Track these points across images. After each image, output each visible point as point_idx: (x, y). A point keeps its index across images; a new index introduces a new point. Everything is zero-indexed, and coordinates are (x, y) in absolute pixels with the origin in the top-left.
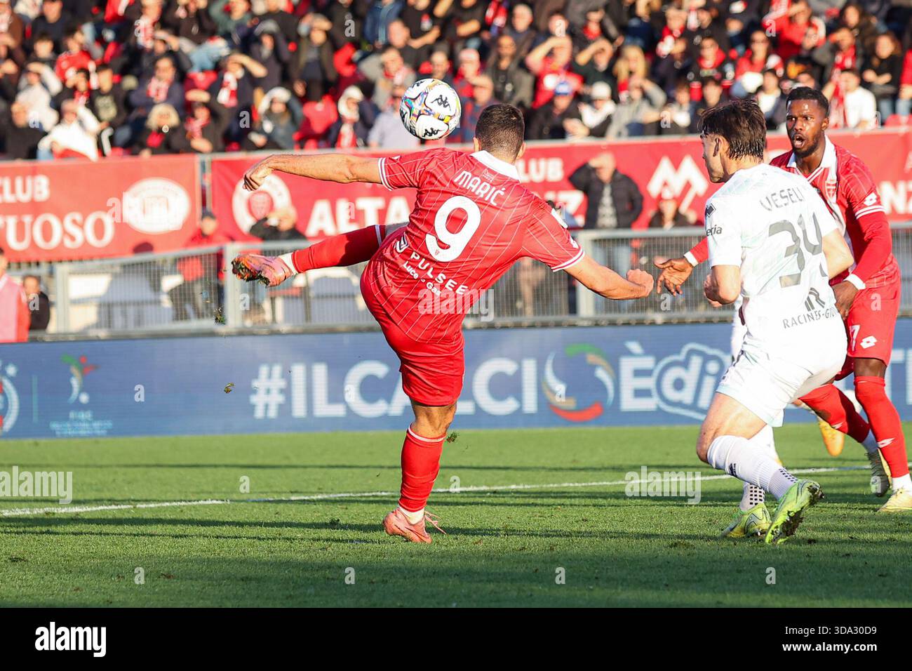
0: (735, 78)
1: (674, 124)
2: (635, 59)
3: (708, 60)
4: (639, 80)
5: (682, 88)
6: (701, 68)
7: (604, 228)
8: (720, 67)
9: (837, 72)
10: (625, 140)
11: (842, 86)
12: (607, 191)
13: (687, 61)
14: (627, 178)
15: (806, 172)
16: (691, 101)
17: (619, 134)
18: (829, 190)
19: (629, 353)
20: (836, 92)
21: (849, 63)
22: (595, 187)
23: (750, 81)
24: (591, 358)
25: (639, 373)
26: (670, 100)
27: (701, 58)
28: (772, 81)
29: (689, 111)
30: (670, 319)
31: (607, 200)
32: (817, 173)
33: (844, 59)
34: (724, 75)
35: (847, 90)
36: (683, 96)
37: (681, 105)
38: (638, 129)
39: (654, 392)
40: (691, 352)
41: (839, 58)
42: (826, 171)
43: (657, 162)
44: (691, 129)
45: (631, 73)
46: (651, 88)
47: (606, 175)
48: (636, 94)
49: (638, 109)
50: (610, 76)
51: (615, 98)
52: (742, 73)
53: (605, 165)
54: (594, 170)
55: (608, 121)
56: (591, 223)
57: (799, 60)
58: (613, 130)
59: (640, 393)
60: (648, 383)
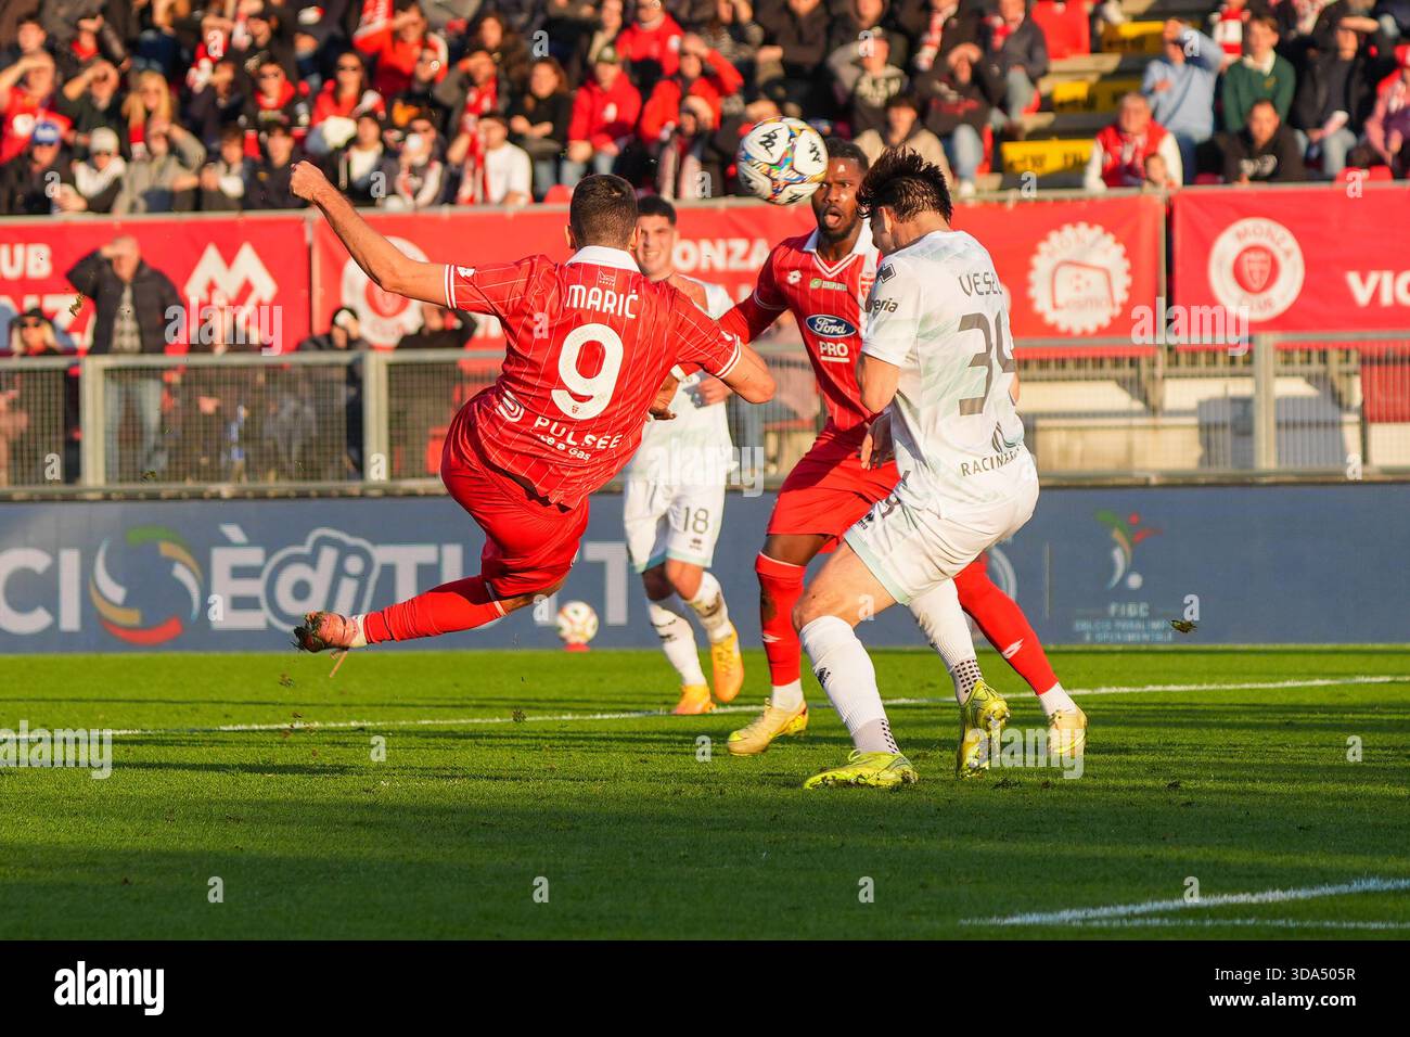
0: (310, 127)
1: (220, 193)
2: (153, 92)
3: (268, 97)
4: (161, 124)
5: (230, 140)
6: (260, 107)
7: (121, 351)
8: (288, 107)
9: (470, 119)
10: (142, 217)
11: (481, 138)
12: (127, 295)
13: (236, 97)
14: (158, 275)
15: (831, 259)
16: (244, 158)
17: (133, 208)
18: (863, 287)
19: (226, 542)
20: (473, 149)
21: (487, 104)
22: (109, 289)
23: (336, 130)
24: (166, 549)
25: (239, 573)
26: (213, 157)
27: (258, 91)
28: (371, 130)
29: (241, 175)
30: (244, 492)
31: (126, 308)
32: (846, 262)
33: (480, 97)
34: (293, 120)
35: (488, 147)
36: (233, 152)
37: (229, 166)
38: (162, 200)
39: (263, 603)
40: (323, 541)
41: (472, 97)
42: (860, 260)
43: (200, 252)
44: (245, 203)
45: (149, 113)
46: (181, 136)
47: (126, 271)
48: (160, 147)
49: (161, 170)
50: (115, 117)
51: (125, 154)
52: (323, 118)
53: (124, 254)
54: (109, 262)
55: (116, 186)
56: (102, 344)
57: (411, 98)
58: (123, 201)
59: (240, 603)
60: (255, 588)
